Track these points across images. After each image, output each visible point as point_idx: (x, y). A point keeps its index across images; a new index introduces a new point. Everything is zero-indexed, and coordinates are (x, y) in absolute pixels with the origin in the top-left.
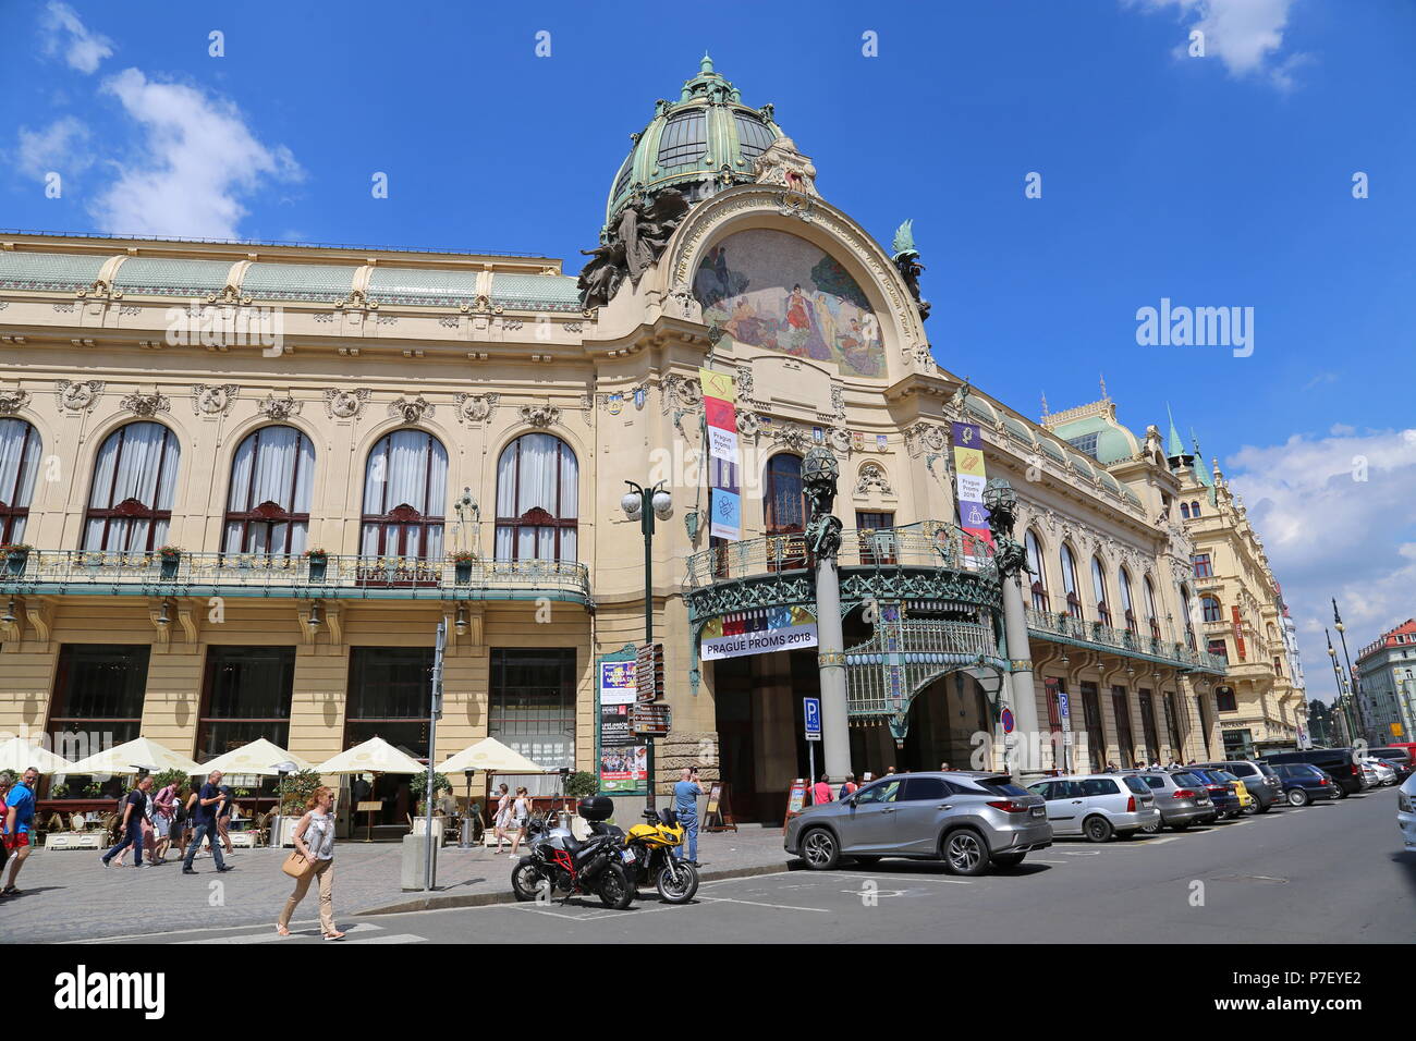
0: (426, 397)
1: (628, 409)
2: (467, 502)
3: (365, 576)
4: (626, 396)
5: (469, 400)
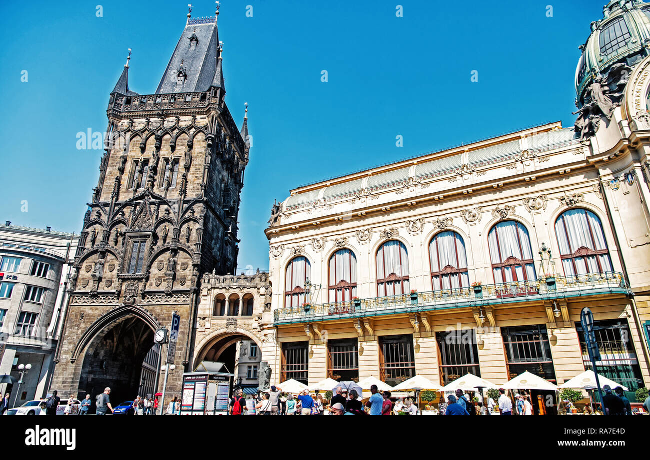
0: (510, 204)
1: (624, 185)
2: (544, 250)
3: (502, 293)
4: (621, 179)
5: (531, 201)
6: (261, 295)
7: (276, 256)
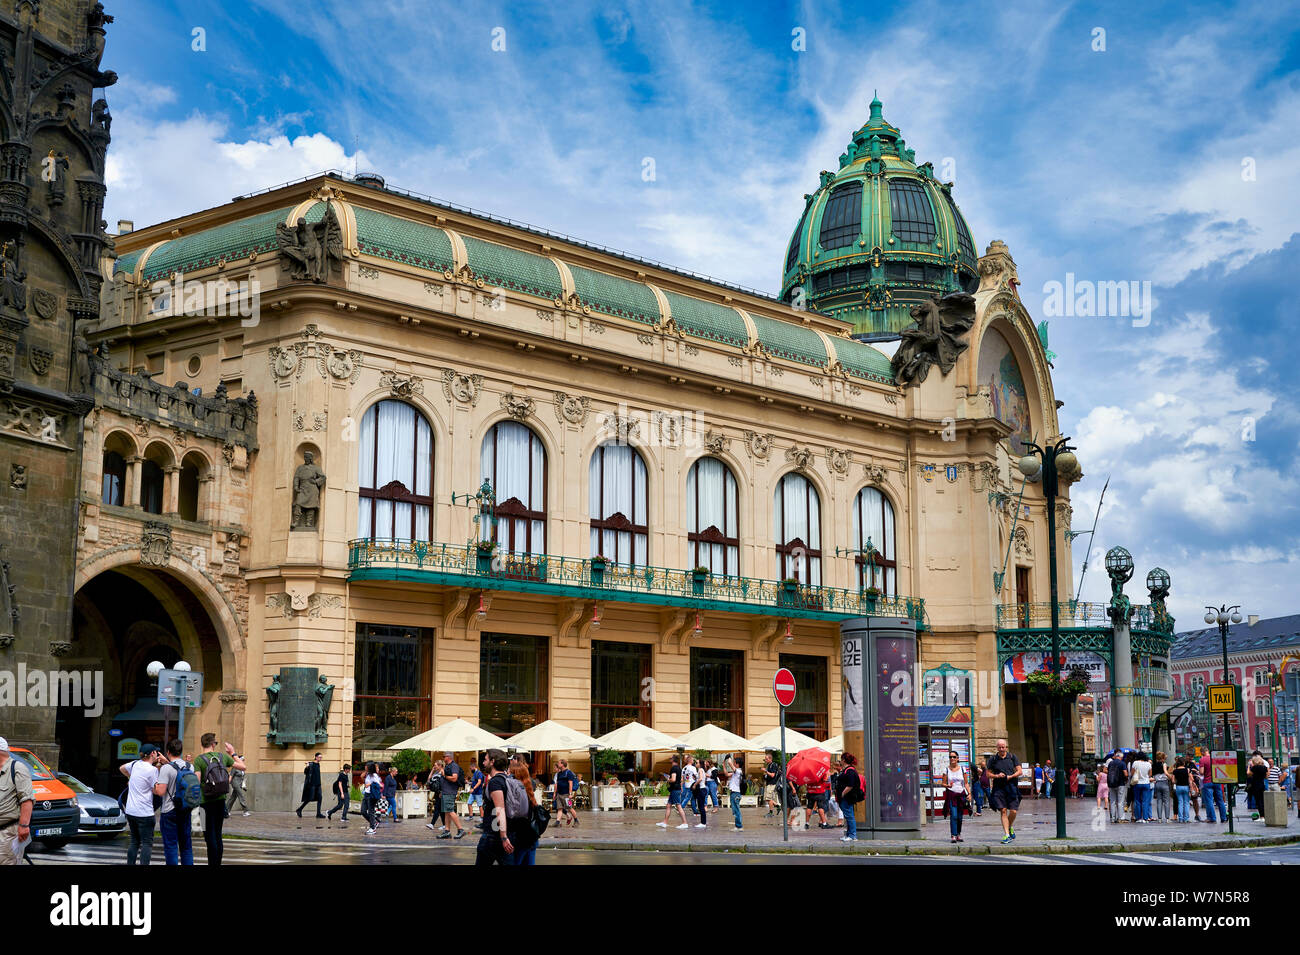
0: (812, 449)
1: (940, 479)
4: (938, 469)
5: (836, 455)
6: (235, 469)
7: (337, 377)
